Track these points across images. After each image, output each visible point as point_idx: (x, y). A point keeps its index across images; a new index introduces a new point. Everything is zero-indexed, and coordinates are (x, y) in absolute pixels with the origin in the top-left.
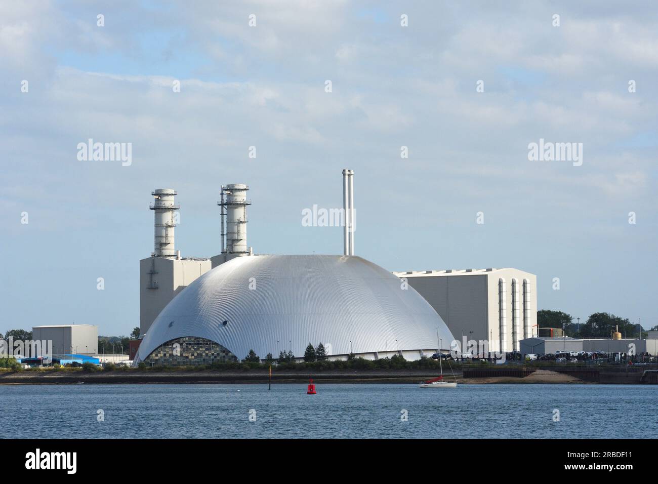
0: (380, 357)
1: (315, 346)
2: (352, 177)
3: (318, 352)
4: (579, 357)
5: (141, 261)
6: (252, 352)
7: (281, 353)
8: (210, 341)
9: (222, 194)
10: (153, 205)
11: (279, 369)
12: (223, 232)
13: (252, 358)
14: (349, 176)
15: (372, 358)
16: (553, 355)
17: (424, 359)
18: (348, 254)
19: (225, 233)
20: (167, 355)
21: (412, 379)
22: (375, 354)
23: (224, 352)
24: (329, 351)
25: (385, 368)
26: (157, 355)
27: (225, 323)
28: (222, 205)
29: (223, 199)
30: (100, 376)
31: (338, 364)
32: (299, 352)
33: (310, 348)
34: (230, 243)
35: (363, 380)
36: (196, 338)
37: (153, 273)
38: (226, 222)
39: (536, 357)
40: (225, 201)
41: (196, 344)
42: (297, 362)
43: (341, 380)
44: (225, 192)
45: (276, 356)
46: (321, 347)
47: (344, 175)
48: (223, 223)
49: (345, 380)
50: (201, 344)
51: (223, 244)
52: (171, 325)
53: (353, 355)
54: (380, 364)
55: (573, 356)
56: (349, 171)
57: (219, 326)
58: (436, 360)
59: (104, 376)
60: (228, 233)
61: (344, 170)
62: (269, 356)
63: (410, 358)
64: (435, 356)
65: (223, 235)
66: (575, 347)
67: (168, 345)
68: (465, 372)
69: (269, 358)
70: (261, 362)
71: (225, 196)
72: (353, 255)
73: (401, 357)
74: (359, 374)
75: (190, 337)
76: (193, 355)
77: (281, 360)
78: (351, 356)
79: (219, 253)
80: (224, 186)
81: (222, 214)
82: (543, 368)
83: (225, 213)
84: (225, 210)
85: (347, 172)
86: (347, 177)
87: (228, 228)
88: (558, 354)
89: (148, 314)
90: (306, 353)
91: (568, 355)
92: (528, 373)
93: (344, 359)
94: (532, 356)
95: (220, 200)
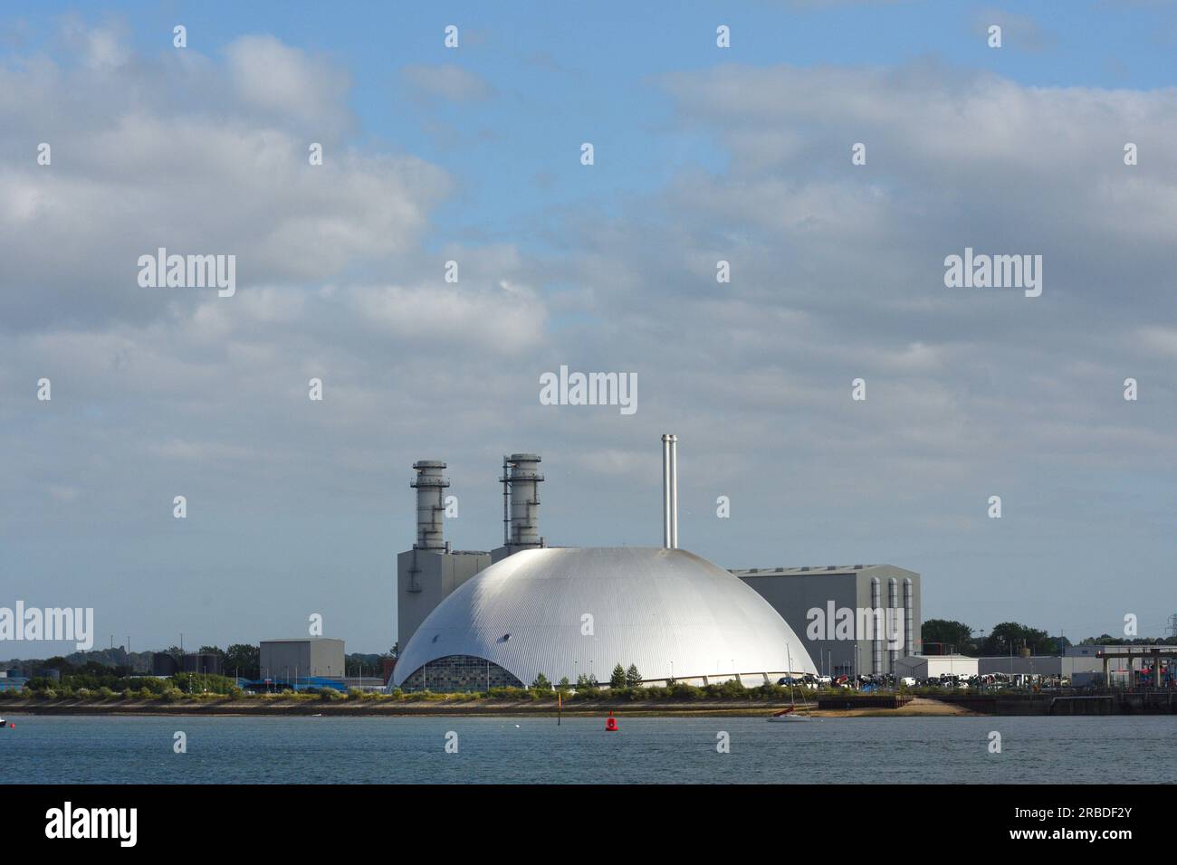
0: (712, 681)
1: (626, 668)
2: (675, 444)
3: (628, 676)
4: (971, 681)
5: (399, 555)
6: (540, 676)
7: (580, 677)
8: (486, 661)
9: (505, 467)
10: (415, 481)
11: (576, 699)
12: (506, 517)
13: (541, 683)
14: (671, 443)
15: (700, 683)
16: (936, 679)
17: (767, 684)
18: (669, 546)
19: (509, 519)
20: (431, 679)
21: (751, 711)
22: (704, 678)
23: (505, 675)
24: (644, 673)
25: (717, 697)
26: (417, 679)
27: (506, 637)
28: (505, 481)
29: (506, 474)
30: (342, 706)
31: (652, 691)
32: (605, 676)
33: (618, 671)
34: (516, 532)
35: (686, 712)
36: (467, 657)
37: (414, 572)
38: (511, 503)
39: (914, 682)
40: (509, 476)
41: (468, 665)
42: (601, 688)
43: (657, 713)
44: (509, 464)
45: (573, 681)
46: (633, 669)
47: (664, 441)
48: (506, 505)
49: (662, 712)
50: (475, 665)
51: (506, 532)
52: (435, 640)
53: (674, 680)
54: (711, 692)
55: (962, 680)
56: (671, 436)
57: (499, 641)
58: (784, 686)
59: (348, 706)
60: (513, 519)
61: (664, 436)
62: (565, 680)
63: (749, 683)
64: (781, 682)
65: (506, 521)
66: (964, 668)
67: (431, 666)
68: (820, 702)
69: (564, 685)
70: (553, 689)
71: (509, 470)
72: (676, 547)
73: (738, 681)
74: (681, 705)
75: (460, 657)
76: (464, 679)
77: (579, 686)
78: (670, 681)
79: (501, 544)
80: (509, 456)
81: (506, 494)
82: (921, 696)
83: (509, 492)
84: (509, 487)
85: (668, 438)
86: (668, 444)
87: (513, 511)
88: (943, 677)
89: (407, 624)
90: (613, 677)
91: (956, 678)
92: (902, 703)
93: (663, 685)
94: (910, 681)
95: (502, 475)
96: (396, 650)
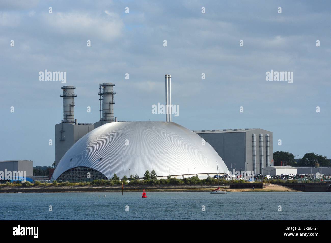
0: (186, 177)
1: (150, 172)
2: (170, 79)
3: (151, 175)
4: (294, 177)
5: (55, 125)
6: (115, 175)
7: (131, 175)
8: (92, 169)
9: (100, 88)
10: (62, 94)
11: (129, 184)
12: (100, 109)
13: (115, 178)
14: (169, 78)
15: (181, 178)
16: (279, 176)
17: (209, 178)
18: (168, 121)
19: (102, 110)
20: (69, 176)
21: (202, 189)
22: (183, 175)
23: (100, 175)
24: (158, 174)
25: (188, 183)
26: (63, 177)
27: (101, 159)
28: (100, 94)
29: (100, 91)
30: (31, 188)
31: (161, 181)
32: (141, 175)
33: (147, 173)
34: (105, 115)
35: (175, 190)
36: (84, 167)
37: (62, 132)
38: (103, 103)
39: (270, 177)
40: (102, 92)
41: (84, 171)
42: (140, 180)
43: (163, 190)
44: (102, 87)
45: (128, 177)
46: (153, 172)
47: (166, 78)
48: (100, 104)
49: (165, 190)
50: (88, 170)
51: (101, 116)
52: (71, 160)
53: (170, 176)
54: (186, 181)
55: (291, 177)
56: (169, 75)
57: (98, 161)
58: (216, 179)
59: (34, 188)
60: (103, 110)
61: (166, 75)
62: (125, 177)
63: (202, 177)
64: (215, 177)
65: (100, 111)
66: (292, 171)
67: (69, 171)
68: (231, 186)
69: (125, 179)
70: (120, 180)
71: (102, 90)
72: (171, 121)
73: (197, 177)
74: (173, 187)
75: (81, 167)
76: (83, 176)
77: (130, 179)
78: (169, 177)
80: (102, 84)
81: (100, 99)
82: (273, 183)
83: (102, 99)
84: (101, 97)
85: (168, 76)
86: (167, 79)
87: (103, 107)
88: (282, 175)
89: (59, 153)
90: (145, 175)
91: (288, 176)
92: (265, 186)
93: (166, 178)
94: (268, 177)
95: (99, 92)
96: (55, 164)
